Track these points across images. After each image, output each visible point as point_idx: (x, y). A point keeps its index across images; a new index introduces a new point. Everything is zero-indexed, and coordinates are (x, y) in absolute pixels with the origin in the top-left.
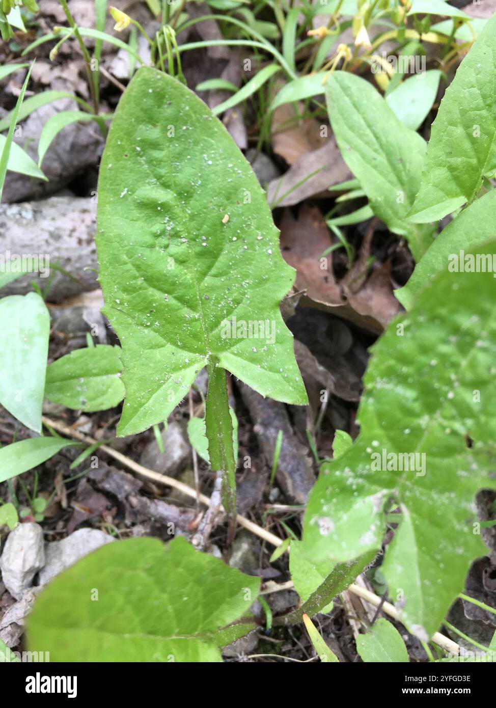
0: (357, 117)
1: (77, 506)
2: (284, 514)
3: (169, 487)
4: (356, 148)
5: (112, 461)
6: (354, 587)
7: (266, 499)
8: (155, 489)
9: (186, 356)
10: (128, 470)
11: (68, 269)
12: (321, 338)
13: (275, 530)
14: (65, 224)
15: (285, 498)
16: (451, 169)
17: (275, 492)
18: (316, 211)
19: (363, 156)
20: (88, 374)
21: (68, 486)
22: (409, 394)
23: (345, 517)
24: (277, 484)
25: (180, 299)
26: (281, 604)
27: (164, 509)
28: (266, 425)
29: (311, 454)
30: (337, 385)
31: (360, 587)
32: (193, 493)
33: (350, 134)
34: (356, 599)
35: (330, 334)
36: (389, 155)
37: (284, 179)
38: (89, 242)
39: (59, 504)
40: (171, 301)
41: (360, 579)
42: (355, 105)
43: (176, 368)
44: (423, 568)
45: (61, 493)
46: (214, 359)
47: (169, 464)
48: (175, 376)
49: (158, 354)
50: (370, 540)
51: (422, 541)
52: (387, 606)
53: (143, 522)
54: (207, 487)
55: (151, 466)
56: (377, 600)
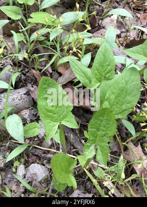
0: (77, 67)
1: (30, 159)
2: (75, 151)
3: (49, 151)
4: (77, 73)
5: (36, 148)
6: (91, 162)
7: (71, 149)
8: (46, 152)
9: (55, 123)
10: (40, 149)
11: (17, 106)
12: (76, 112)
13: (74, 155)
14: (15, 96)
15: (75, 148)
16: (96, 78)
17: (72, 147)
18: (70, 84)
19: (79, 74)
20: (31, 129)
21: (27, 155)
22: (95, 130)
23: (89, 151)
24: (72, 146)
25: (53, 113)
26: (78, 169)
27: (49, 156)
28: (68, 133)
29: (78, 137)
30: (82, 122)
31: (92, 162)
32: (55, 151)
33: (76, 71)
34: (92, 165)
35: (78, 111)
36: (84, 74)
37: (61, 78)
38: (21, 100)
39: (26, 160)
40: (51, 114)
41: (92, 161)
42: (76, 65)
43: (54, 126)
44: (102, 155)
45: (26, 157)
46: (60, 123)
47: (48, 146)
48: (54, 128)
49: (51, 124)
50: (94, 153)
51: (102, 151)
52: (99, 165)
53: (45, 160)
54: (58, 149)
55: (44, 147)
56: (97, 164)
